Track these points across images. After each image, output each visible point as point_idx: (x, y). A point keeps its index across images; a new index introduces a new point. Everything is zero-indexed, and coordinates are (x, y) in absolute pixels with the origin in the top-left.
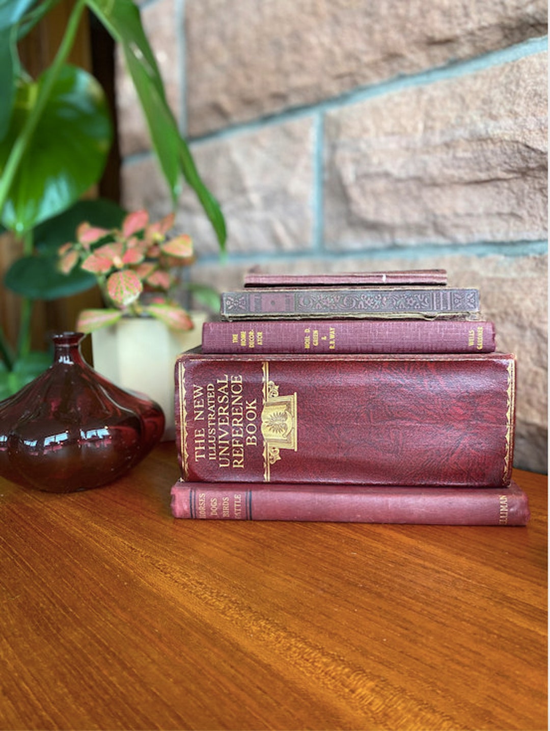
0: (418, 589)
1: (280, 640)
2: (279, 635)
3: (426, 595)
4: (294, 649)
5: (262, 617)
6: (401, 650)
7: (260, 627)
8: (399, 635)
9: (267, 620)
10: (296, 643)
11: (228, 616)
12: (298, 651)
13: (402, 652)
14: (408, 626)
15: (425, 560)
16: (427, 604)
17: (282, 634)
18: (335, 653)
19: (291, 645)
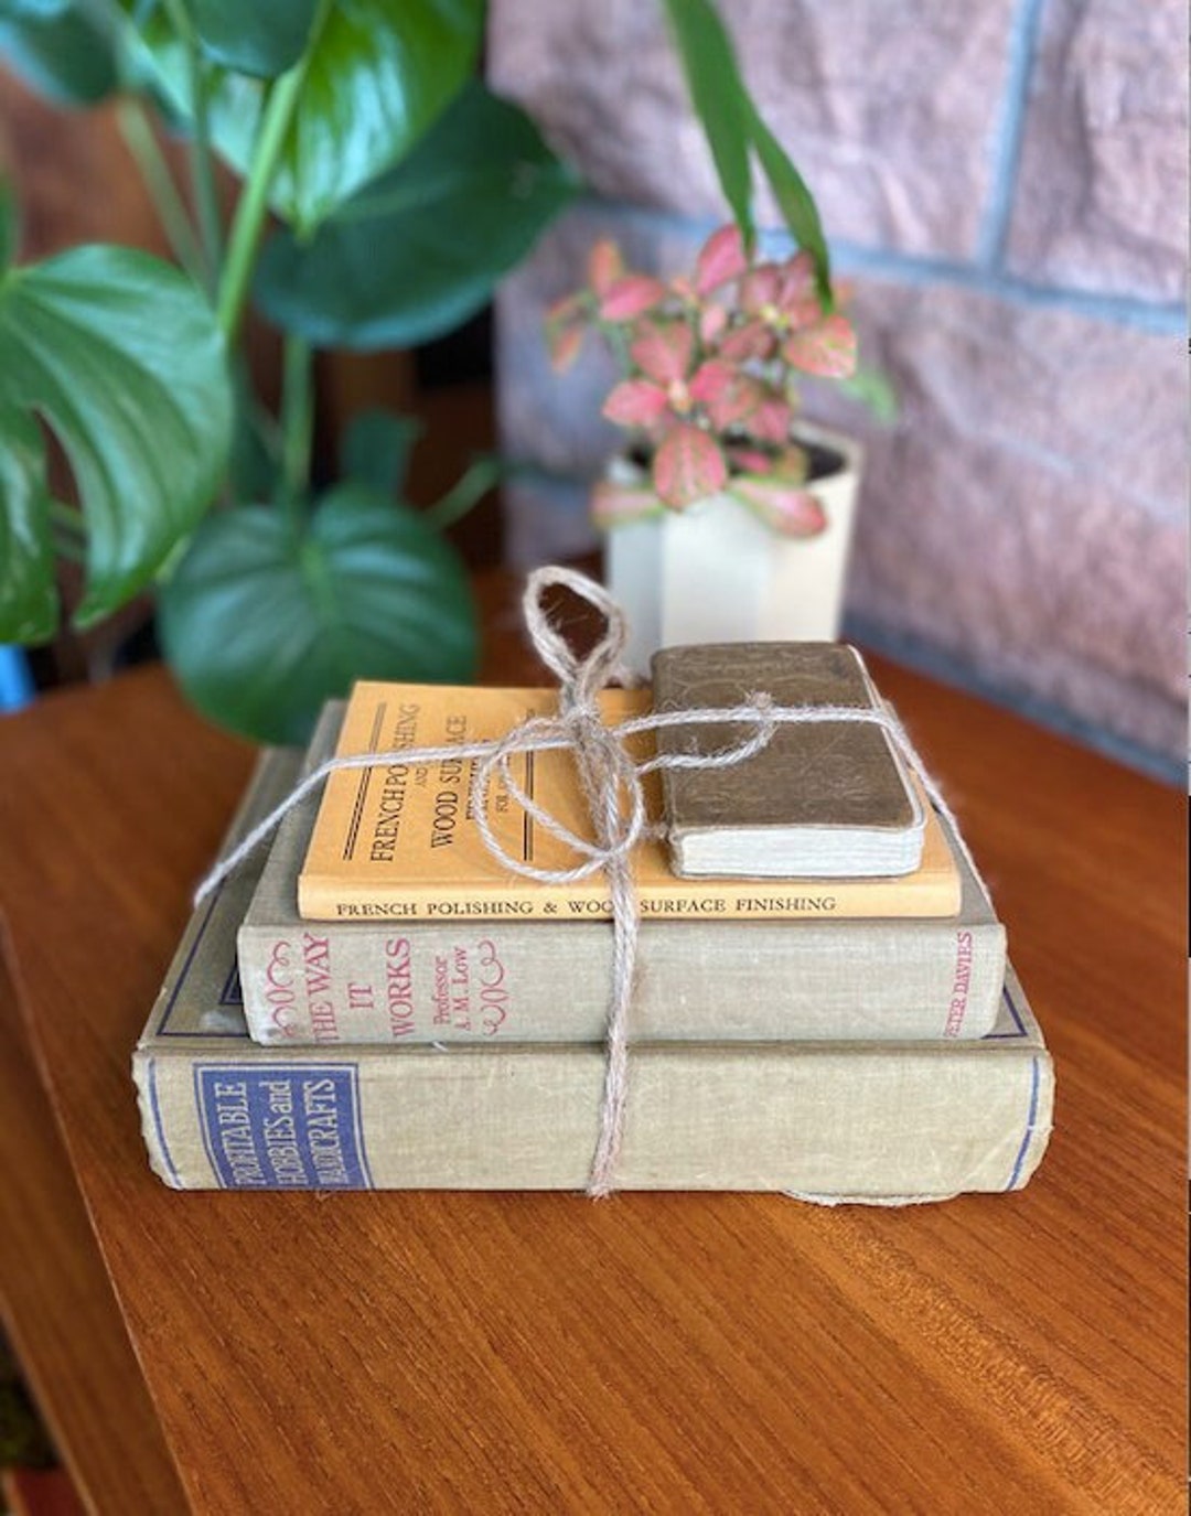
0: (1144, 1196)
1: (906, 1289)
2: (904, 1277)
3: (1159, 1214)
4: (932, 1312)
5: (871, 1232)
6: (1112, 1337)
7: (871, 1255)
8: (1109, 1303)
9: (881, 1240)
10: (934, 1301)
11: (815, 1224)
12: (939, 1318)
13: (1113, 1341)
14: (1124, 1283)
15: (1157, 1122)
16: (1158, 1235)
17: (909, 1275)
18: (1003, 1331)
19: (927, 1302)
